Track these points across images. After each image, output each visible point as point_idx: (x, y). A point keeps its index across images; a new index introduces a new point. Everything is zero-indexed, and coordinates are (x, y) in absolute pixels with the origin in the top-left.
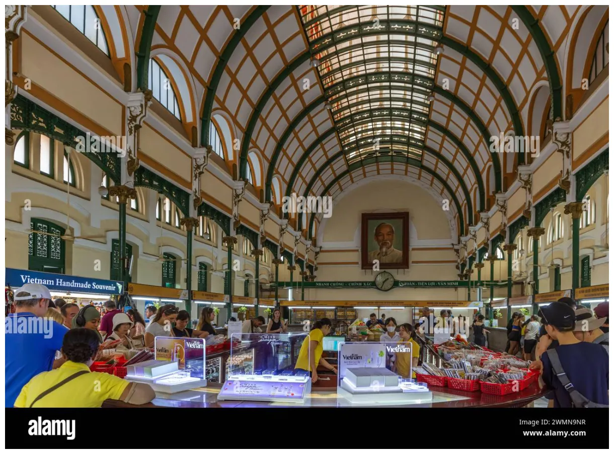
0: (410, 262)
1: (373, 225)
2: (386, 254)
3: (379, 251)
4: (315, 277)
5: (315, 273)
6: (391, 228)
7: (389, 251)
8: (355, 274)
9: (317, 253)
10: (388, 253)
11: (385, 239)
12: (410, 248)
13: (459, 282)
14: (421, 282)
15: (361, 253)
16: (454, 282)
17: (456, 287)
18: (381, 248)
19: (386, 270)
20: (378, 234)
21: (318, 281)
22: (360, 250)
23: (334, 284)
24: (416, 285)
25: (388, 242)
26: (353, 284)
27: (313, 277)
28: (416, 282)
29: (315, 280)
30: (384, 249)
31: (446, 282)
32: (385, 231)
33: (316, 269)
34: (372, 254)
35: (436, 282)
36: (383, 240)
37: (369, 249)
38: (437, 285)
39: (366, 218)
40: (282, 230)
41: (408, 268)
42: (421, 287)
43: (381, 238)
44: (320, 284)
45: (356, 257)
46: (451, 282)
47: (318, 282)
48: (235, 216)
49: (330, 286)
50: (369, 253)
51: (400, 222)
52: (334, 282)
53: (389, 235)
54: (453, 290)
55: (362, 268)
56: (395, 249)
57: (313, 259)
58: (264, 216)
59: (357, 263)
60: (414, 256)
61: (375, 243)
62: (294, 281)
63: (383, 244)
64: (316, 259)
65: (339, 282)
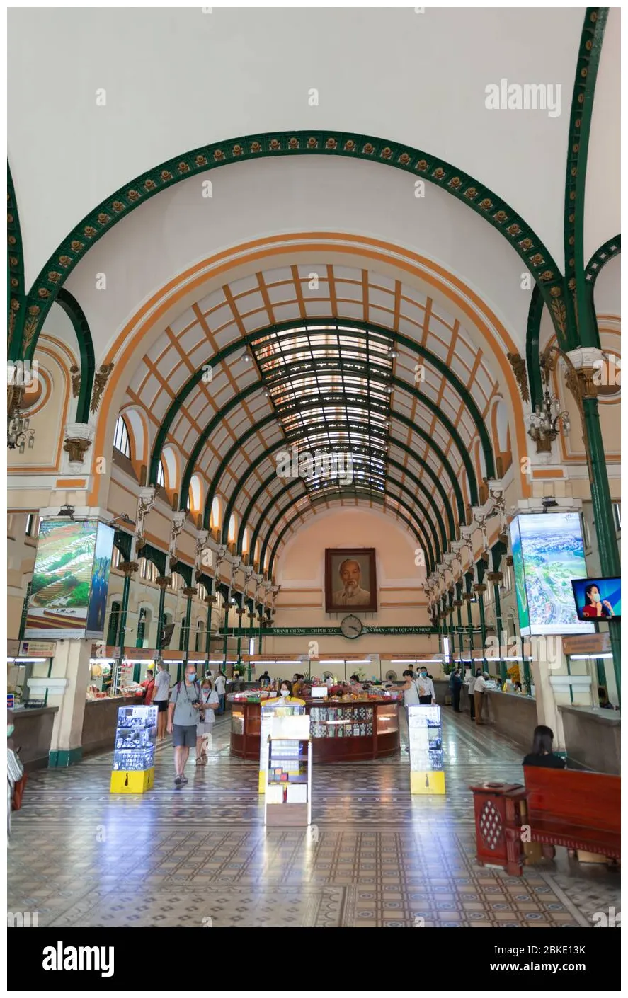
0: (379, 604)
1: (338, 561)
2: (352, 595)
3: (344, 591)
4: (273, 621)
5: (273, 617)
6: (357, 565)
7: (356, 591)
8: (319, 618)
9: (275, 593)
10: (354, 594)
11: (351, 577)
12: (378, 589)
13: (431, 628)
14: (392, 627)
15: (324, 593)
16: (426, 627)
17: (429, 634)
18: (346, 588)
19: (353, 614)
20: (343, 572)
21: (275, 627)
22: (323, 590)
23: (294, 631)
24: (386, 631)
25: (354, 580)
26: (316, 631)
27: (270, 622)
28: (386, 628)
29: (272, 626)
30: (350, 589)
31: (418, 628)
32: (350, 568)
33: (274, 612)
34: (337, 595)
35: (407, 628)
36: (349, 579)
37: (334, 589)
38: (409, 631)
39: (330, 553)
40: (247, 577)
41: (376, 611)
42: (391, 633)
43: (346, 577)
44: (278, 631)
45: (320, 598)
46: (424, 627)
47: (276, 629)
48: (217, 577)
49: (289, 632)
50: (333, 594)
51: (366, 558)
52: (294, 628)
53: (354, 573)
54: (426, 637)
55: (327, 611)
56: (362, 590)
57: (271, 601)
58: (235, 569)
59: (320, 605)
60: (382, 597)
61: (341, 582)
62: (242, 627)
63: (349, 583)
64: (273, 600)
65: (300, 628)
